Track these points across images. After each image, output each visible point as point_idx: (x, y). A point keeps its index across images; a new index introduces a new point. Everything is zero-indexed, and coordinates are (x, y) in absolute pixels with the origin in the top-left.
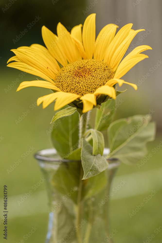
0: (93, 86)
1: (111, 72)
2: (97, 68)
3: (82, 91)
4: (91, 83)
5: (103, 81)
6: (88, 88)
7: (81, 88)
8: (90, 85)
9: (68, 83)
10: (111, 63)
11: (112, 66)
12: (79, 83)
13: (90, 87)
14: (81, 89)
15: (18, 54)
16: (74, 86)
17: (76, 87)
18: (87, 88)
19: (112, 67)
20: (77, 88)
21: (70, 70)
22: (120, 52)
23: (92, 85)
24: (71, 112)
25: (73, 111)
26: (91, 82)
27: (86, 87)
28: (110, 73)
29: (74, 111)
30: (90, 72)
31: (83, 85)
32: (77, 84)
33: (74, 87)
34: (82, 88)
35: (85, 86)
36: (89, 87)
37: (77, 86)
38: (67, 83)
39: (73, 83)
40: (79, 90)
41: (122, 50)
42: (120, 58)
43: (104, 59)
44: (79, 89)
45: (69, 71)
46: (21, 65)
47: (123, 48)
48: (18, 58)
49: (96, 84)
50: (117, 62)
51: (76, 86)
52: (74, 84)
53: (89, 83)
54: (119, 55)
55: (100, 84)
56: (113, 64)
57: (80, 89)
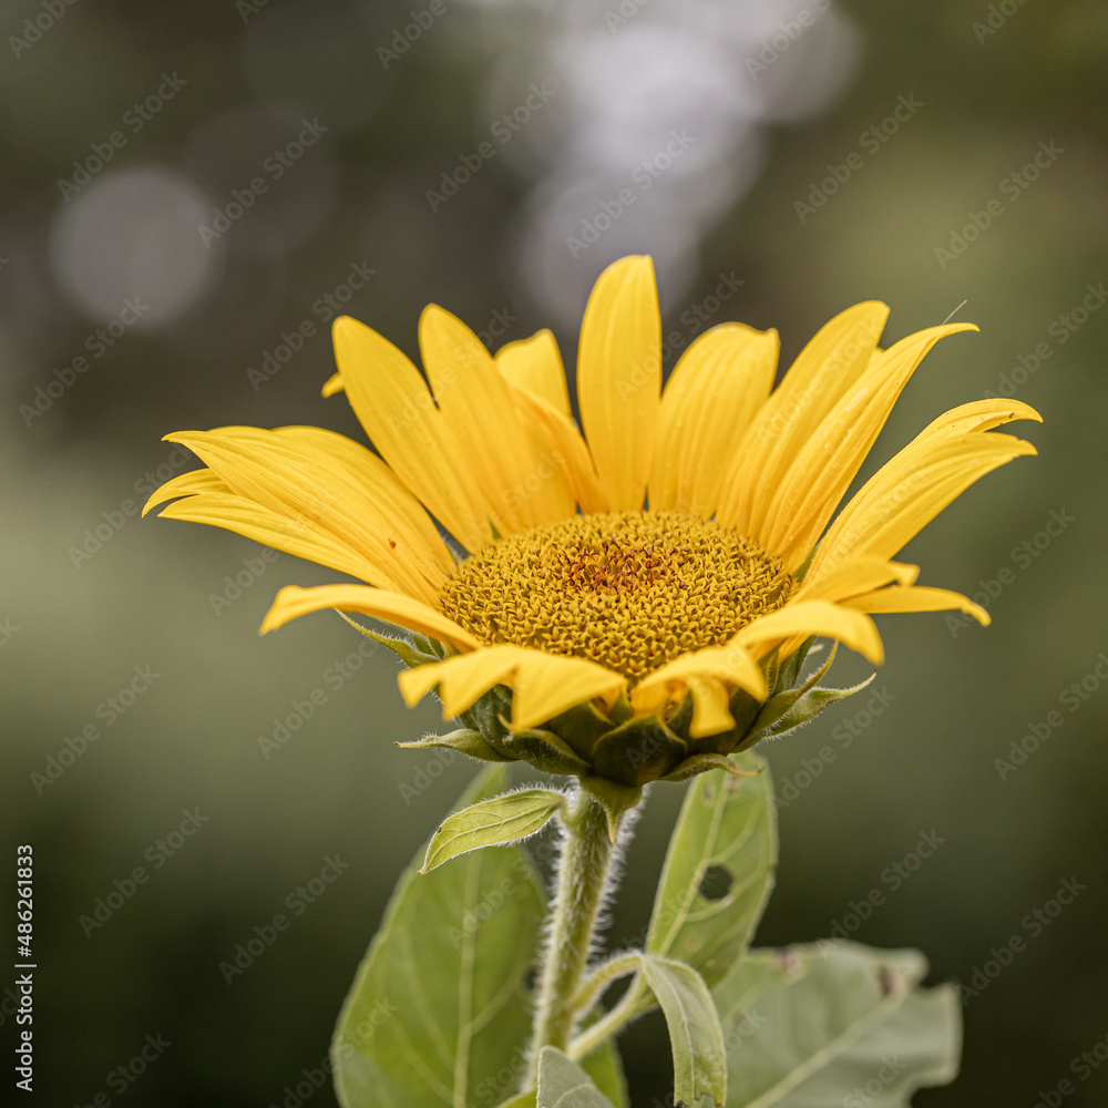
0: (692, 635)
1: (777, 572)
2: (693, 550)
3: (632, 662)
4: (679, 619)
5: (745, 613)
6: (663, 645)
7: (623, 648)
8: (675, 627)
9: (537, 619)
10: (767, 525)
11: (777, 545)
12: (602, 618)
13: (671, 640)
14: (621, 653)
15: (216, 455)
16: (574, 633)
17: (588, 639)
18: (659, 648)
19: (779, 551)
20: (597, 643)
21: (534, 557)
22: (829, 457)
23: (688, 633)
24: (526, 822)
25: (538, 817)
26: (676, 615)
27: (649, 641)
28: (776, 578)
29: (545, 817)
30: (659, 569)
31: (634, 629)
32: (590, 626)
33: (579, 643)
34: (626, 642)
35: (640, 635)
36: (668, 638)
37: (595, 635)
38: (532, 622)
39: (570, 619)
40: (606, 656)
41: (846, 441)
42: (829, 491)
43: (720, 507)
44: (612, 653)
45: (525, 560)
46: (250, 513)
47: (851, 432)
48: (218, 479)
49: (709, 627)
50: (812, 514)
51: (585, 634)
52: (575, 627)
53: (665, 621)
54: (826, 470)
55: (729, 625)
56: (787, 528)
57: (616, 653)
